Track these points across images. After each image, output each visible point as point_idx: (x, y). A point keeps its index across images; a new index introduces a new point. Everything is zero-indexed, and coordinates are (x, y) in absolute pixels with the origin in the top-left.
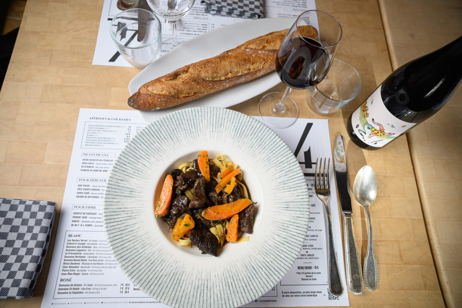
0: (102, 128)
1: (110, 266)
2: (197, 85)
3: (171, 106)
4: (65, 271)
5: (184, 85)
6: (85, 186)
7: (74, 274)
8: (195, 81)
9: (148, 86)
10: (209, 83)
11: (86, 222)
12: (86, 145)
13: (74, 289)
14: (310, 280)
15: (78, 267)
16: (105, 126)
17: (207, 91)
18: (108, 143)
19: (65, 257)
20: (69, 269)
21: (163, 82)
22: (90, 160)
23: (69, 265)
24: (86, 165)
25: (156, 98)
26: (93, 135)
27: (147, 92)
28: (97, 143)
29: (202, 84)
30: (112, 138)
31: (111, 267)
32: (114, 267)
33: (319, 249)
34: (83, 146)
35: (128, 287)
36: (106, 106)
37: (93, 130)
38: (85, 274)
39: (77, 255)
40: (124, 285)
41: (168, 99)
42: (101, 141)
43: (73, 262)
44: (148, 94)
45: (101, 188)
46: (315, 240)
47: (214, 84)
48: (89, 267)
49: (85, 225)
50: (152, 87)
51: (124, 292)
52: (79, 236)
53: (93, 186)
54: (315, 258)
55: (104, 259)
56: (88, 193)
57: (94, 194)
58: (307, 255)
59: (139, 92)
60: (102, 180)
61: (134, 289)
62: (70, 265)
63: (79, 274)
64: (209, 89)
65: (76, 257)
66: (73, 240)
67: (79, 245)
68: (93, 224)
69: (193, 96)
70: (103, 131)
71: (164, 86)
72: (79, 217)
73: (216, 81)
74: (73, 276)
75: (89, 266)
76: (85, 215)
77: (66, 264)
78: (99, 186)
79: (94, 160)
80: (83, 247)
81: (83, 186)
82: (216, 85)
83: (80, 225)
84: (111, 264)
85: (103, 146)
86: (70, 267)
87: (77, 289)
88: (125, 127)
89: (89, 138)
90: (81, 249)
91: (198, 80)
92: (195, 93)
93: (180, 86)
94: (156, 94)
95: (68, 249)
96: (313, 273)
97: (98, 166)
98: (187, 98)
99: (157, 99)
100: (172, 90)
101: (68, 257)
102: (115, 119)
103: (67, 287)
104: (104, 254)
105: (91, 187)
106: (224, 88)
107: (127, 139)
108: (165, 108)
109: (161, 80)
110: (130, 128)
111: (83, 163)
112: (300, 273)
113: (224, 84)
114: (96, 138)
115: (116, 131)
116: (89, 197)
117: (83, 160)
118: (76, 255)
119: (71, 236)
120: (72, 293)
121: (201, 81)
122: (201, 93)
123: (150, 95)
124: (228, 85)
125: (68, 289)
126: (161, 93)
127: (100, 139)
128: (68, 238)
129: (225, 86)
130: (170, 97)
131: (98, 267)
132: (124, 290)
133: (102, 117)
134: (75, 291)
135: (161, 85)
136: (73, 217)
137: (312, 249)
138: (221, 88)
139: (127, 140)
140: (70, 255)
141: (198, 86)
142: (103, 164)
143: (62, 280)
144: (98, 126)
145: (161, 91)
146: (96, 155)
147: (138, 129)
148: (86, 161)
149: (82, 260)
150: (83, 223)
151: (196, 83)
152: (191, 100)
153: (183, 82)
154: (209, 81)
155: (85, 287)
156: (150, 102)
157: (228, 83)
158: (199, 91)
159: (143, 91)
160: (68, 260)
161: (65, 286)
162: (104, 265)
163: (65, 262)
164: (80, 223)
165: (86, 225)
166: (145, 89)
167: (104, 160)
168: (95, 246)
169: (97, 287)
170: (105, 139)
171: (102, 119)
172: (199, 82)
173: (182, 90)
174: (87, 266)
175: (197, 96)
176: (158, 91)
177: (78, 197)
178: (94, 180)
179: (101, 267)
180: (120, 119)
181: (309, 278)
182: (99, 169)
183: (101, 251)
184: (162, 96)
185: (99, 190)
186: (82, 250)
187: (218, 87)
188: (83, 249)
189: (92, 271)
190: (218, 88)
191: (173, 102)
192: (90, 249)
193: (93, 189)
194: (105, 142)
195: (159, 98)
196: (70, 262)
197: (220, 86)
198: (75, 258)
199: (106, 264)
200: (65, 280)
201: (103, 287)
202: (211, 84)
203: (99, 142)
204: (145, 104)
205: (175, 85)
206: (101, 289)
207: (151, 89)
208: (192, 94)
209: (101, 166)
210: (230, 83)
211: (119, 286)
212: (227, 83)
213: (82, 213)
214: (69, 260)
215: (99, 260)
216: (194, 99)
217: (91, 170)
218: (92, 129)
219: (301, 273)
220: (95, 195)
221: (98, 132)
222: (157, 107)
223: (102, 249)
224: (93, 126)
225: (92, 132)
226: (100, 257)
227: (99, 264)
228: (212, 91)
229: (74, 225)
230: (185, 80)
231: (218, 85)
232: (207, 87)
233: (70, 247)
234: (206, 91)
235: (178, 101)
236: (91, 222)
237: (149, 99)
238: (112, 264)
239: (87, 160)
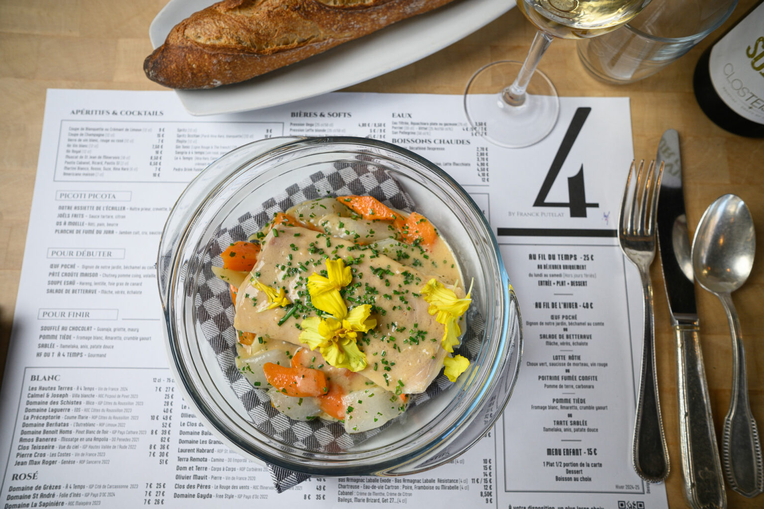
0: (99, 135)
1: (123, 443)
2: (304, 19)
3: (249, 77)
4: (23, 456)
5: (272, 21)
6: (66, 266)
7: (44, 462)
8: (300, 8)
9: (185, 28)
10: (336, 13)
11: (69, 347)
12: (65, 174)
13: (42, 496)
14: (576, 479)
15: (53, 447)
16: (107, 130)
17: (333, 35)
18: (115, 169)
19: (24, 425)
20: (33, 452)
21: (220, 15)
22: (75, 208)
23: (33, 443)
24: (68, 220)
25: (206, 57)
26: (79, 152)
27: (185, 43)
28: (90, 168)
29: (319, 18)
30: (124, 158)
31: (125, 447)
32: (131, 447)
33: (598, 408)
34: (60, 176)
35: (162, 490)
36: (107, 83)
37: (80, 140)
38: (69, 462)
39: (51, 421)
40: (154, 486)
41: (235, 57)
42: (98, 163)
43: (41, 436)
44: (187, 47)
45: (100, 272)
46: (590, 387)
47: (347, 18)
48: (77, 447)
49: (66, 354)
50: (195, 29)
51: (153, 502)
52: (54, 378)
53: (84, 267)
54: (589, 430)
55: (110, 429)
56: (72, 283)
57: (87, 284)
58: (569, 423)
59: (167, 43)
60: (102, 254)
61: (176, 496)
62: (35, 444)
63: (54, 462)
64: (336, 30)
65: (48, 424)
66: (40, 388)
67: (55, 399)
68: (85, 351)
69: (297, 47)
70: (103, 141)
71: (223, 25)
72: (54, 337)
73: (351, 8)
74: (40, 468)
75: (77, 443)
76: (68, 333)
77: (25, 440)
78: (97, 267)
79: (85, 208)
80: (62, 403)
81: (60, 266)
82: (354, 19)
83: (56, 355)
84: (124, 440)
85: (102, 175)
86: (35, 447)
87: (49, 496)
88: (150, 130)
89: (72, 157)
90: (59, 406)
91: (305, 5)
92: (304, 42)
93: (262, 24)
94: (205, 46)
95: (30, 407)
96: (582, 465)
97: (92, 220)
98: (285, 55)
99: (210, 59)
100: (242, 33)
101: (31, 425)
102: (129, 113)
103: (27, 493)
104: (110, 418)
105: (79, 270)
106: (374, 26)
107: (156, 158)
108: (235, 81)
109: (218, 9)
110: (162, 133)
111: (61, 216)
112: (552, 465)
113: (373, 17)
114: (86, 157)
115: (132, 141)
116: (74, 291)
117: (61, 208)
118: (48, 420)
119: (36, 378)
120: (38, 505)
121: (313, 9)
122: (317, 41)
123: (191, 50)
124: (383, 20)
125: (29, 497)
126: (217, 43)
127: (97, 160)
128: (29, 383)
129: (376, 22)
130: (239, 51)
131: (97, 447)
132: (153, 498)
133: (98, 109)
134: (45, 500)
135: (215, 23)
136: (41, 336)
137: (581, 408)
138: (368, 27)
139: (156, 161)
140: (34, 421)
141: (309, 23)
142: (103, 217)
143: (15, 477)
144: (90, 129)
145: (218, 38)
146: (87, 196)
147: (181, 133)
148: (66, 212)
149: (61, 432)
150: (62, 351)
151: (303, 14)
152: (296, 59)
153: (269, 12)
154: (334, 8)
155: (69, 491)
156: (194, 66)
157: (384, 14)
158: (313, 37)
159: (176, 41)
160: (29, 432)
161: (23, 489)
162: (110, 443)
163: (24, 436)
164: (56, 350)
165: (70, 355)
166: (180, 35)
167: (105, 209)
168: (91, 399)
169: (95, 491)
170: (108, 160)
171: (98, 112)
172: (309, 12)
173: (268, 35)
174: (72, 444)
175: (308, 49)
176: (209, 39)
177: (51, 291)
178: (86, 253)
179: (104, 447)
180: (139, 113)
181: (573, 476)
182: (96, 228)
183: (103, 410)
184: (219, 49)
185: (96, 275)
186: (61, 410)
187: (358, 26)
188: (63, 407)
189: (83, 455)
190: (360, 28)
191: (249, 66)
192: (78, 406)
193: (82, 275)
194: (107, 166)
195: (214, 55)
196: (35, 436)
197: (363, 22)
198: (45, 428)
199: (114, 439)
200: (23, 477)
201: (107, 490)
202: (341, 15)
203: (94, 166)
204: (182, 72)
205: (251, 20)
206: (104, 495)
207: (193, 32)
208: (296, 43)
209: (100, 220)
210: (389, 14)
211: (143, 489)
212: (380, 14)
213: (60, 328)
214: (33, 433)
215: (99, 432)
216: (303, 56)
217: (78, 232)
218: (77, 138)
219: (555, 464)
220: (88, 287)
221: (92, 143)
222: (214, 80)
223: (106, 407)
224: (78, 129)
225: (78, 143)
226: (101, 425)
227: (100, 440)
228: (346, 35)
229: (43, 354)
230: (274, 6)
231: (359, 19)
232: (331, 25)
233: (35, 403)
234: (331, 37)
235: (262, 61)
236: (79, 346)
237: (190, 58)
238: (127, 440)
239: (69, 208)
